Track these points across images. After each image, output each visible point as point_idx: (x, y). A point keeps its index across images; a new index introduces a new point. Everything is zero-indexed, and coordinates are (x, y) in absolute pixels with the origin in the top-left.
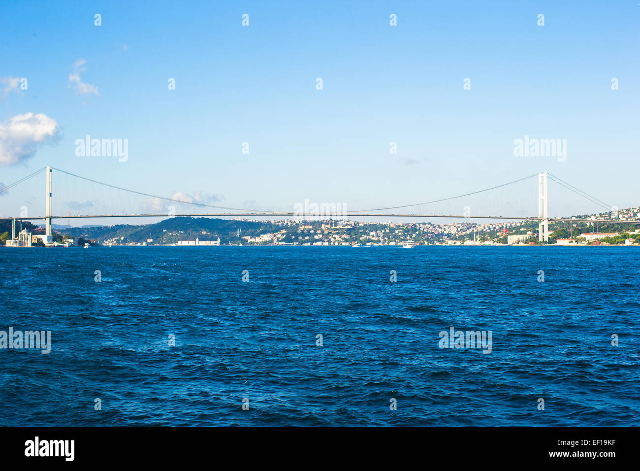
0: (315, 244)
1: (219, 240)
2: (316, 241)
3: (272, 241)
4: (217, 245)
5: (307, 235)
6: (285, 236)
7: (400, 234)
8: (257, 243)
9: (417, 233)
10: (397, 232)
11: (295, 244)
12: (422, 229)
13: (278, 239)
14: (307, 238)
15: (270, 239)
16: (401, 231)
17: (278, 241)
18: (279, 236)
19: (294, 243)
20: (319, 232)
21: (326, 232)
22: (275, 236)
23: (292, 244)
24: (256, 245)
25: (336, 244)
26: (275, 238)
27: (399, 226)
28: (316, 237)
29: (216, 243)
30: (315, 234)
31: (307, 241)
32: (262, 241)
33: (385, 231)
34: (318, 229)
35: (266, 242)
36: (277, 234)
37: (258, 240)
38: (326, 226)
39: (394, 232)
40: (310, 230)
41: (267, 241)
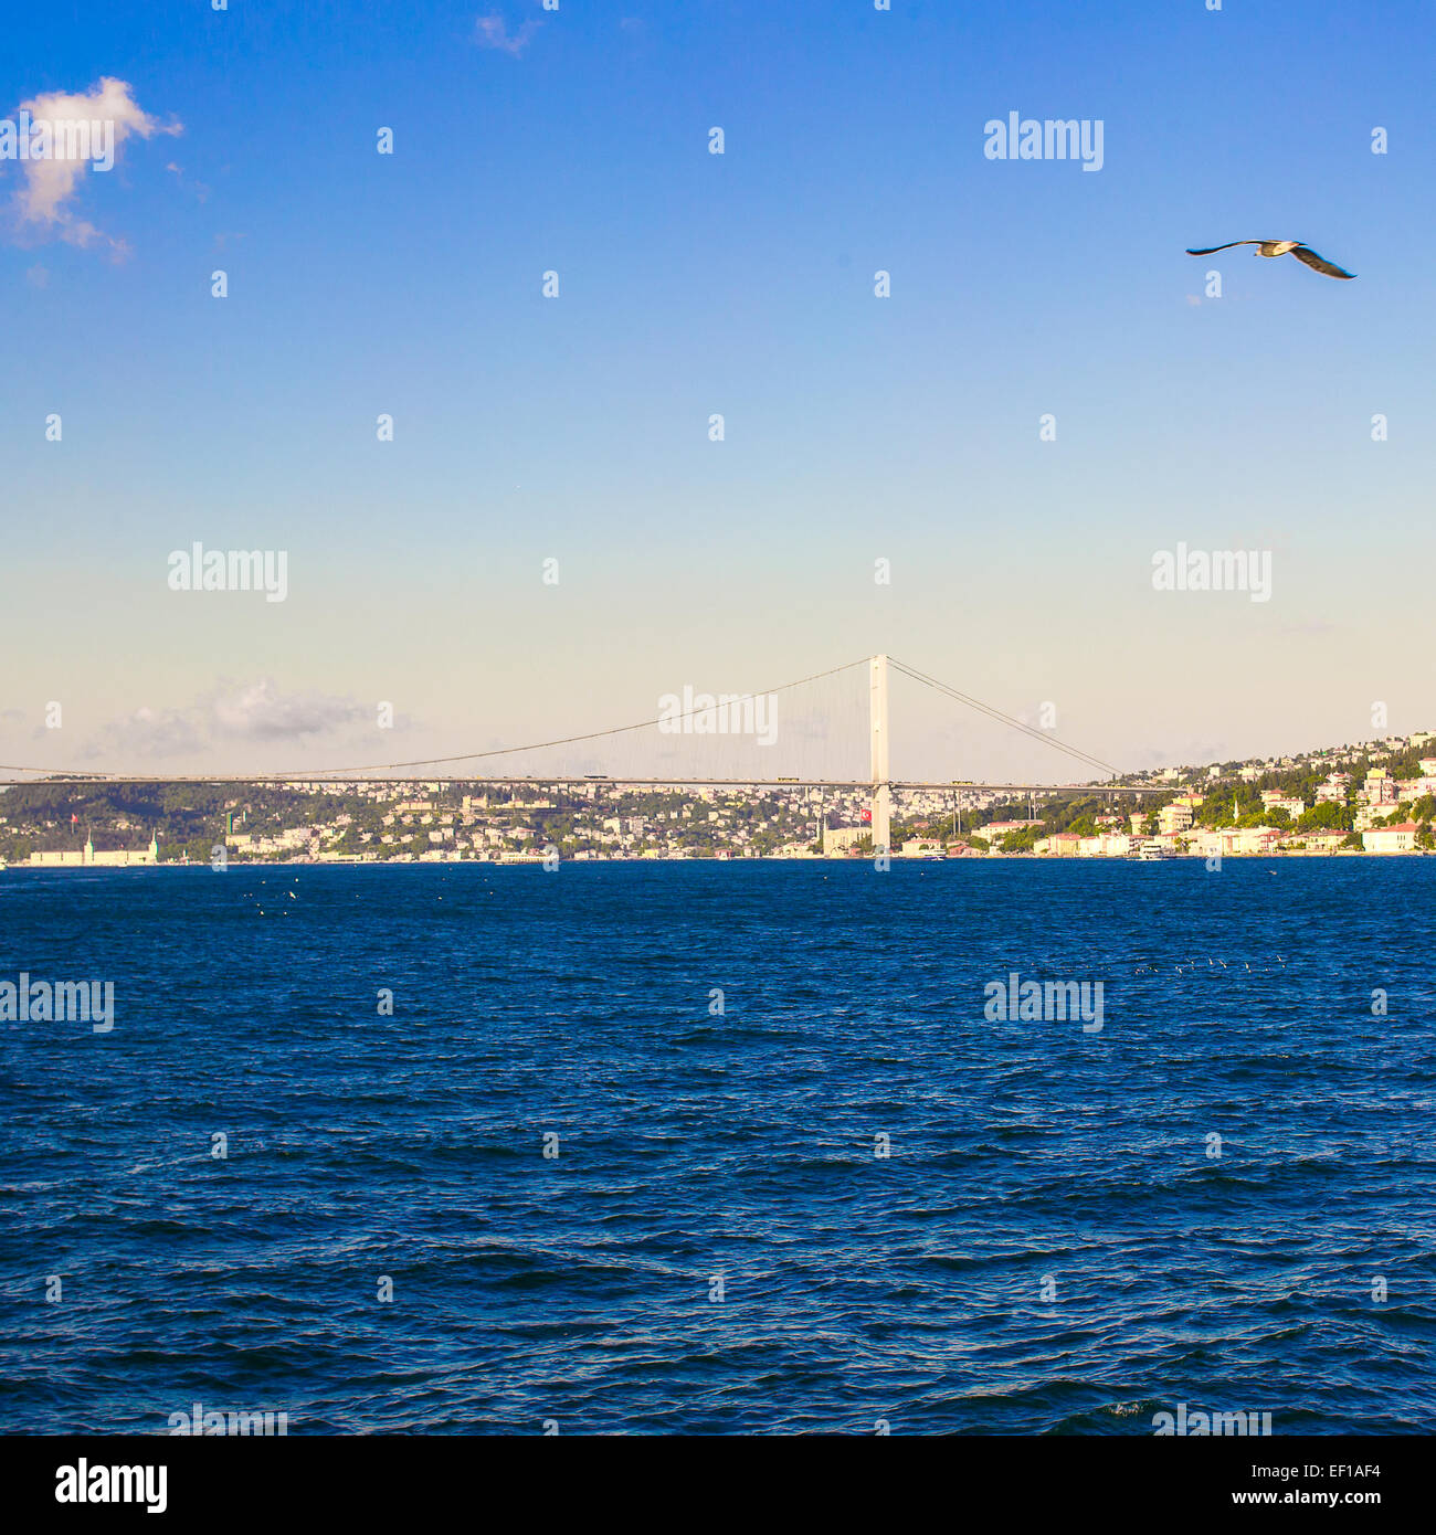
0: (424, 858)
1: (153, 846)
2: (432, 846)
3: (304, 850)
4: (148, 863)
5: (411, 831)
6: (343, 834)
7: (721, 823)
8: (258, 856)
9: (775, 818)
10: (713, 816)
11: (369, 858)
12: (793, 808)
13: (323, 842)
14: (407, 839)
15: (300, 844)
16: (728, 814)
17: (322, 848)
18: (327, 833)
19: (365, 855)
20: (447, 819)
21: (468, 821)
22: (315, 833)
23: (359, 857)
24: (255, 862)
25: (484, 858)
26: (314, 839)
27: (726, 799)
28: (435, 837)
29: (144, 859)
30: (435, 827)
31: (405, 849)
32: (275, 849)
33: (680, 814)
34: (447, 812)
35: (286, 854)
36: (323, 827)
37: (266, 846)
38: (475, 803)
39: (706, 817)
40: (423, 813)
41: (289, 850)
